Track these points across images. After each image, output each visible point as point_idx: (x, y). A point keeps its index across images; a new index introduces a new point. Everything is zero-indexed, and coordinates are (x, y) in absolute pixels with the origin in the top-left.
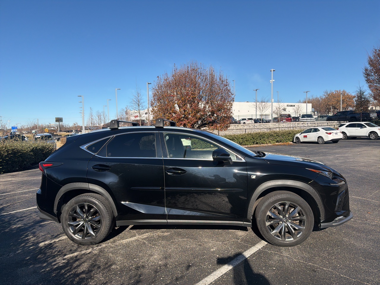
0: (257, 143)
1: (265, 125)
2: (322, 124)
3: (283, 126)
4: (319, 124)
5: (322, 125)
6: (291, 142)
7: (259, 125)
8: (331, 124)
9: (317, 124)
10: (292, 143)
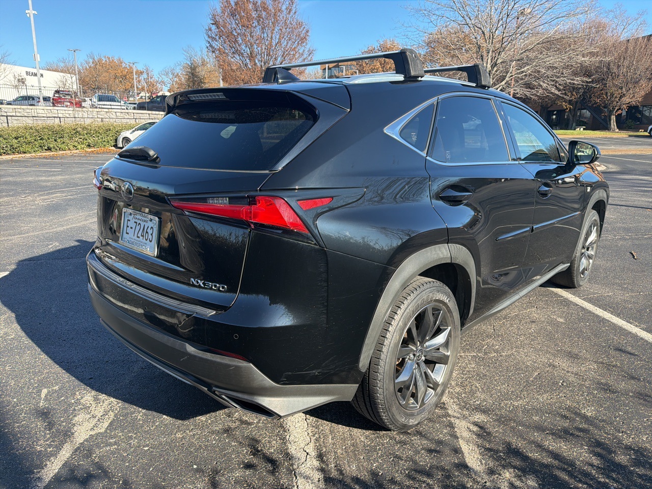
0: (49, 149)
1: (28, 111)
2: (141, 115)
3: (68, 116)
4: (135, 114)
5: (141, 118)
6: (111, 146)
7: (13, 109)
8: (155, 116)
9: (132, 114)
10: (113, 148)
